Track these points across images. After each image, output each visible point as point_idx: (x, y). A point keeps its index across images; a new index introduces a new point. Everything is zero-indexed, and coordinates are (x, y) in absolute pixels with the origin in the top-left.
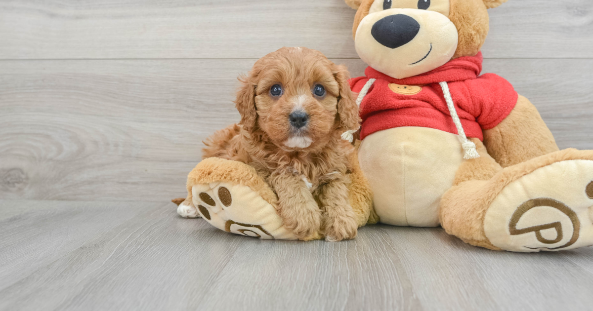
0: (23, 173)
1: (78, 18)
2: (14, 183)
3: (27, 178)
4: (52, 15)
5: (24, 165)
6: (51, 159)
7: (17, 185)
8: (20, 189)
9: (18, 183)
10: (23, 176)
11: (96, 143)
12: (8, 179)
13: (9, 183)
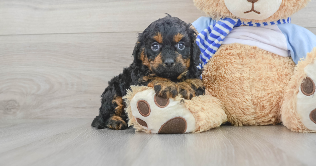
0: (16, 103)
1: (51, 10)
2: (10, 109)
3: (19, 106)
4: (36, 9)
5: (17, 98)
6: (33, 94)
7: (12, 110)
8: (14, 113)
9: (13, 109)
10: (16, 105)
11: (60, 83)
12: (7, 107)
13: (7, 109)
